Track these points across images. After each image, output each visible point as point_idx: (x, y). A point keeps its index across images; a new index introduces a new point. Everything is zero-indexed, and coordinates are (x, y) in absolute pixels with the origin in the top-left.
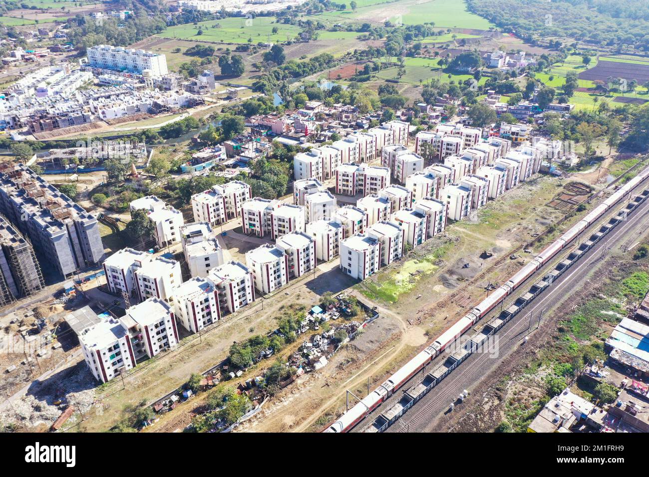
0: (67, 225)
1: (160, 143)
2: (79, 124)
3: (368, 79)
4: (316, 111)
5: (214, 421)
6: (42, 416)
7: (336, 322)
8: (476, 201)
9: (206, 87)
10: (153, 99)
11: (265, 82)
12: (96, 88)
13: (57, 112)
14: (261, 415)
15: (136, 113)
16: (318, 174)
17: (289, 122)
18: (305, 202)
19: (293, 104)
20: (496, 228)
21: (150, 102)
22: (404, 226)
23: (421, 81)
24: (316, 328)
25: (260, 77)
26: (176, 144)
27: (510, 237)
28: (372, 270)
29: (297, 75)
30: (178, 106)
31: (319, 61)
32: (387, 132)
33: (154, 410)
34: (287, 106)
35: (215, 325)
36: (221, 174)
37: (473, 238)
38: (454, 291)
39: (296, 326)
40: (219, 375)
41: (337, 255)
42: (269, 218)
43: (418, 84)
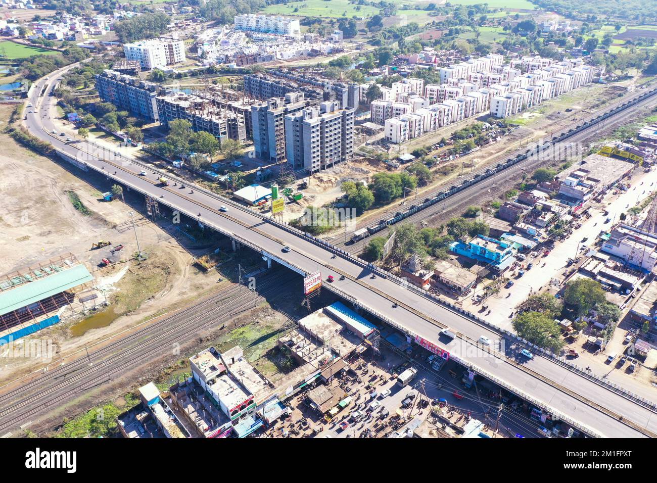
3: (453, 39)
8: (558, 90)
10: (310, 47)
15: (301, 55)
20: (571, 102)
27: (580, 105)
30: (328, 52)
31: (409, 28)
32: (491, 59)
37: (559, 105)
38: (555, 121)
41: (485, 110)
42: (442, 93)
43: (492, 41)
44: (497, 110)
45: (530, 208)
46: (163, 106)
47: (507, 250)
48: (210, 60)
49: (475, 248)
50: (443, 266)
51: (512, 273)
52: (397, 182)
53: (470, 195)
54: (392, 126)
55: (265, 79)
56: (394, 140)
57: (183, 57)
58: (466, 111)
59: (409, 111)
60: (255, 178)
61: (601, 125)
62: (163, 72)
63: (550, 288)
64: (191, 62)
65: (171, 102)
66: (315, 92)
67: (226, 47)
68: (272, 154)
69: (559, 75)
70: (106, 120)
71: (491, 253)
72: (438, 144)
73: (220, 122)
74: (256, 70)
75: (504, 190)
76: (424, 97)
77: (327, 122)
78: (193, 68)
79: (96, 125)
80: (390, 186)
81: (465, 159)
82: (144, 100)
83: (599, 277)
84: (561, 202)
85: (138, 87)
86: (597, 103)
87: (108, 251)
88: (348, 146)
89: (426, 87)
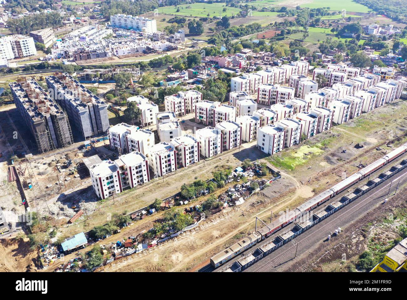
0: (89, 106)
1: (148, 70)
2: (102, 57)
3: (283, 39)
4: (248, 55)
5: (168, 228)
6: (64, 214)
7: (251, 178)
8: (353, 112)
9: (179, 40)
10: (146, 45)
11: (216, 38)
12: (114, 39)
13: (90, 50)
14: (198, 228)
15: (136, 52)
16: (246, 90)
17: (230, 60)
18: (237, 105)
19: (233, 50)
20: (367, 131)
21: (145, 46)
22: (302, 122)
23: (319, 41)
24: (238, 180)
25: (213, 36)
26: (158, 71)
27: (377, 137)
28: (278, 149)
29: (236, 36)
30: (161, 50)
31: (251, 28)
32: (294, 67)
33: (131, 218)
34: (229, 52)
35: (173, 173)
36: (184, 87)
37: (350, 135)
38: (335, 166)
39: (225, 178)
40: (173, 202)
41: (255, 139)
44: (263, 144)
58: (223, 143)
72: (145, 209)
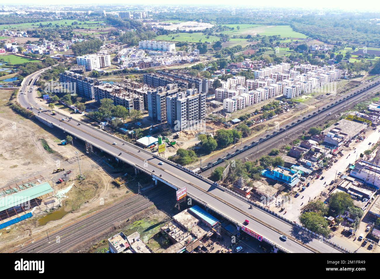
10: (180, 59)
15: (176, 63)
30: (191, 61)
31: (236, 48)
38: (320, 100)
41: (280, 94)
42: (256, 84)
43: (284, 56)
44: (287, 94)
45: (308, 150)
46: (98, 91)
47: (295, 174)
48: (125, 66)
49: (276, 173)
50: (258, 184)
51: (298, 188)
52: (230, 135)
53: (273, 142)
54: (227, 103)
55: (155, 76)
56: (228, 111)
57: (109, 64)
58: (269, 94)
59: (237, 94)
60: (149, 132)
61: (347, 102)
62: (98, 72)
63: (321, 197)
64: (114, 66)
65: (102, 89)
66: (183, 83)
67: (134, 58)
68: (159, 118)
69: (322, 75)
70: (65, 98)
71: (286, 177)
72: (254, 113)
73: (129, 100)
74: (151, 71)
75: (292, 139)
76: (246, 87)
77: (190, 101)
78: (115, 70)
79: (59, 101)
80: (226, 137)
81: (269, 122)
82: (87, 87)
83: (349, 191)
84: (325, 147)
85: (84, 80)
86: (344, 90)
87: (63, 174)
88: (202, 114)
89: (247, 81)
